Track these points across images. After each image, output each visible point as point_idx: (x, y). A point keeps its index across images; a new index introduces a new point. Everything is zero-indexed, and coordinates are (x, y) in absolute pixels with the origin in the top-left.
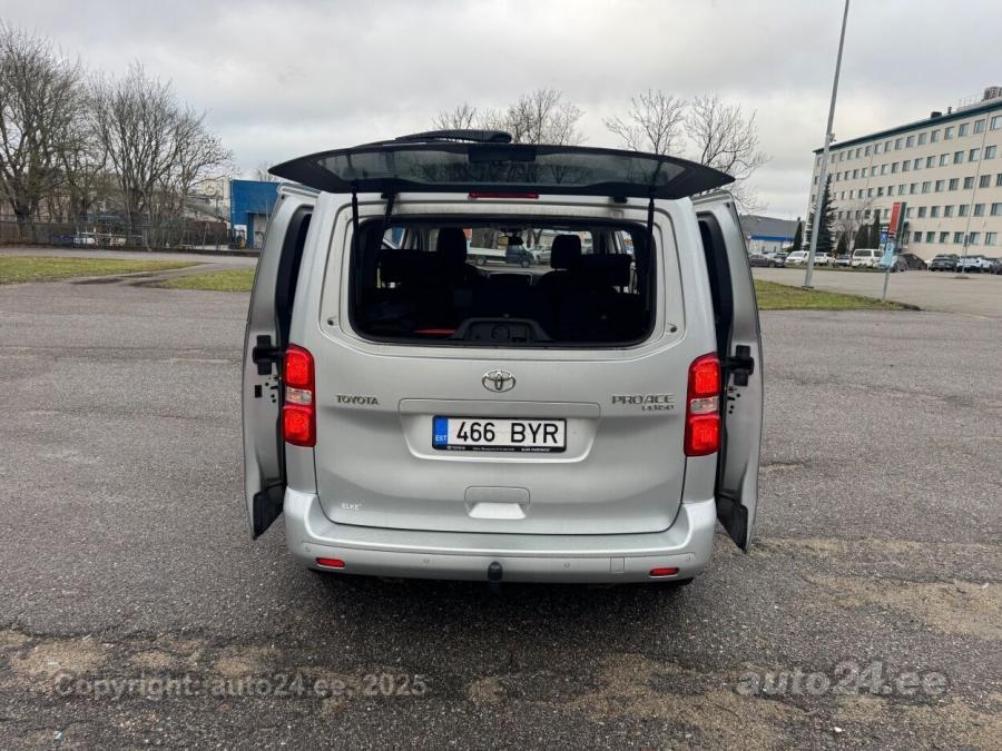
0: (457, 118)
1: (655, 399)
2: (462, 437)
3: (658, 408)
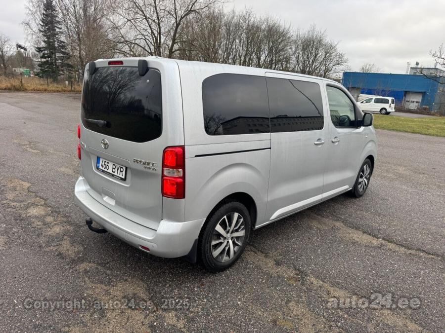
1: (149, 164)
2: (102, 166)
3: (149, 168)
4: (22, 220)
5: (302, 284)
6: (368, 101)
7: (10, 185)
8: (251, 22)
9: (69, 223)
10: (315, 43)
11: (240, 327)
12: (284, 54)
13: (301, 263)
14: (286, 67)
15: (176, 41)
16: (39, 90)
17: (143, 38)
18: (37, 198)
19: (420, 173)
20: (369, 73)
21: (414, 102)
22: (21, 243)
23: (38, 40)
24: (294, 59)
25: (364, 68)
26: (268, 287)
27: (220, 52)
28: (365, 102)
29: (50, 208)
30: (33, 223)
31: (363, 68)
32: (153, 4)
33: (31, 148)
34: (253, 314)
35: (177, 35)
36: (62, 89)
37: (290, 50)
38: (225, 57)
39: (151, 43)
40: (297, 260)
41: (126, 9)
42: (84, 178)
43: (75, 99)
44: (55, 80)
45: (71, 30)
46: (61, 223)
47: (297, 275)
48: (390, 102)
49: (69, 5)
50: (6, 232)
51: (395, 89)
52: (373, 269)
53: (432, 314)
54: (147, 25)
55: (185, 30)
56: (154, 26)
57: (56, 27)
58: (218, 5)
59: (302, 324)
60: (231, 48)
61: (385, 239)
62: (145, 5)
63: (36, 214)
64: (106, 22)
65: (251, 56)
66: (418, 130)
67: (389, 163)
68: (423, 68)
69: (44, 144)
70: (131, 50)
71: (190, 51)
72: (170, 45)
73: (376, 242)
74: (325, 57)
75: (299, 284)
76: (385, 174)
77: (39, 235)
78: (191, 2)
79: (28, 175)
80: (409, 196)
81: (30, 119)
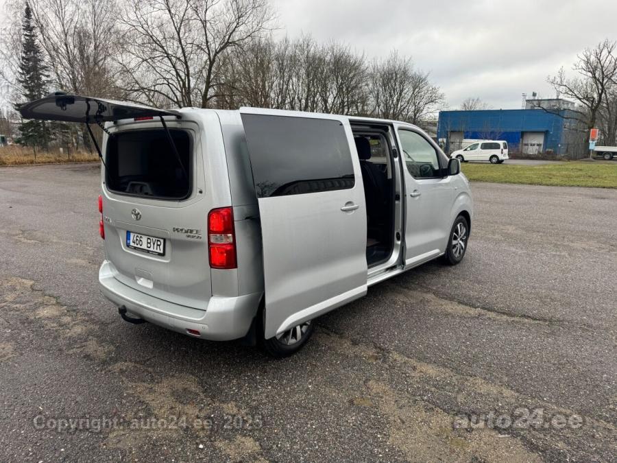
0: (598, 51)
1: (191, 231)
2: (134, 242)
3: (193, 237)
4: (31, 323)
5: (384, 362)
6: (474, 147)
7: (6, 285)
8: (311, 52)
9: (93, 322)
10: (398, 76)
11: (312, 410)
12: (359, 94)
13: (382, 340)
14: (363, 109)
15: (211, 84)
16: (23, 163)
17: (166, 82)
18: (46, 297)
19: (534, 231)
20: (473, 111)
21: (534, 145)
22: (36, 348)
23: (17, 94)
24: (373, 99)
25: (467, 104)
26: (344, 368)
27: (272, 95)
28: (469, 149)
29: (65, 307)
30: (46, 325)
31: (465, 105)
32: (176, 36)
33: (26, 238)
34: (325, 396)
35: (212, 76)
36: (56, 159)
37: (366, 87)
38: (280, 101)
39: (177, 89)
40: (378, 338)
41: (139, 46)
42: (109, 262)
43: (75, 171)
44: (45, 147)
45: (64, 78)
46: (82, 322)
47: (378, 353)
48: (502, 147)
49: (59, 44)
50: (12, 338)
51: (509, 130)
52: (467, 340)
53: (531, 379)
54: (170, 64)
55: (223, 68)
56: (180, 66)
57: (42, 74)
58: (265, 33)
59: (383, 401)
60: (287, 88)
61: (483, 308)
62: (165, 38)
63: (47, 315)
64: (111, 64)
65: (314, 97)
66: (536, 181)
67: (496, 222)
68: (541, 100)
69: (43, 232)
70: (150, 100)
71: (231, 96)
72: (203, 91)
73: (473, 312)
74: (413, 93)
75: (380, 362)
76: (490, 236)
77: (55, 338)
78: (227, 31)
79: (29, 271)
80: (517, 258)
81: (18, 202)
